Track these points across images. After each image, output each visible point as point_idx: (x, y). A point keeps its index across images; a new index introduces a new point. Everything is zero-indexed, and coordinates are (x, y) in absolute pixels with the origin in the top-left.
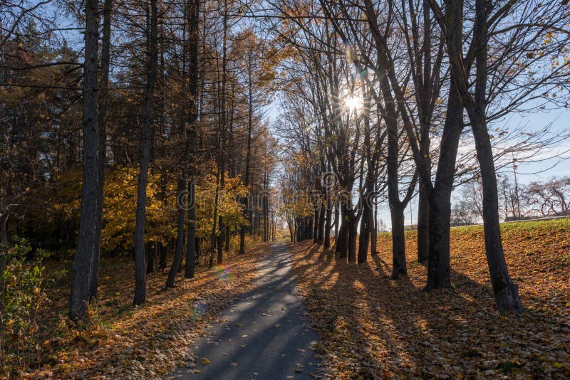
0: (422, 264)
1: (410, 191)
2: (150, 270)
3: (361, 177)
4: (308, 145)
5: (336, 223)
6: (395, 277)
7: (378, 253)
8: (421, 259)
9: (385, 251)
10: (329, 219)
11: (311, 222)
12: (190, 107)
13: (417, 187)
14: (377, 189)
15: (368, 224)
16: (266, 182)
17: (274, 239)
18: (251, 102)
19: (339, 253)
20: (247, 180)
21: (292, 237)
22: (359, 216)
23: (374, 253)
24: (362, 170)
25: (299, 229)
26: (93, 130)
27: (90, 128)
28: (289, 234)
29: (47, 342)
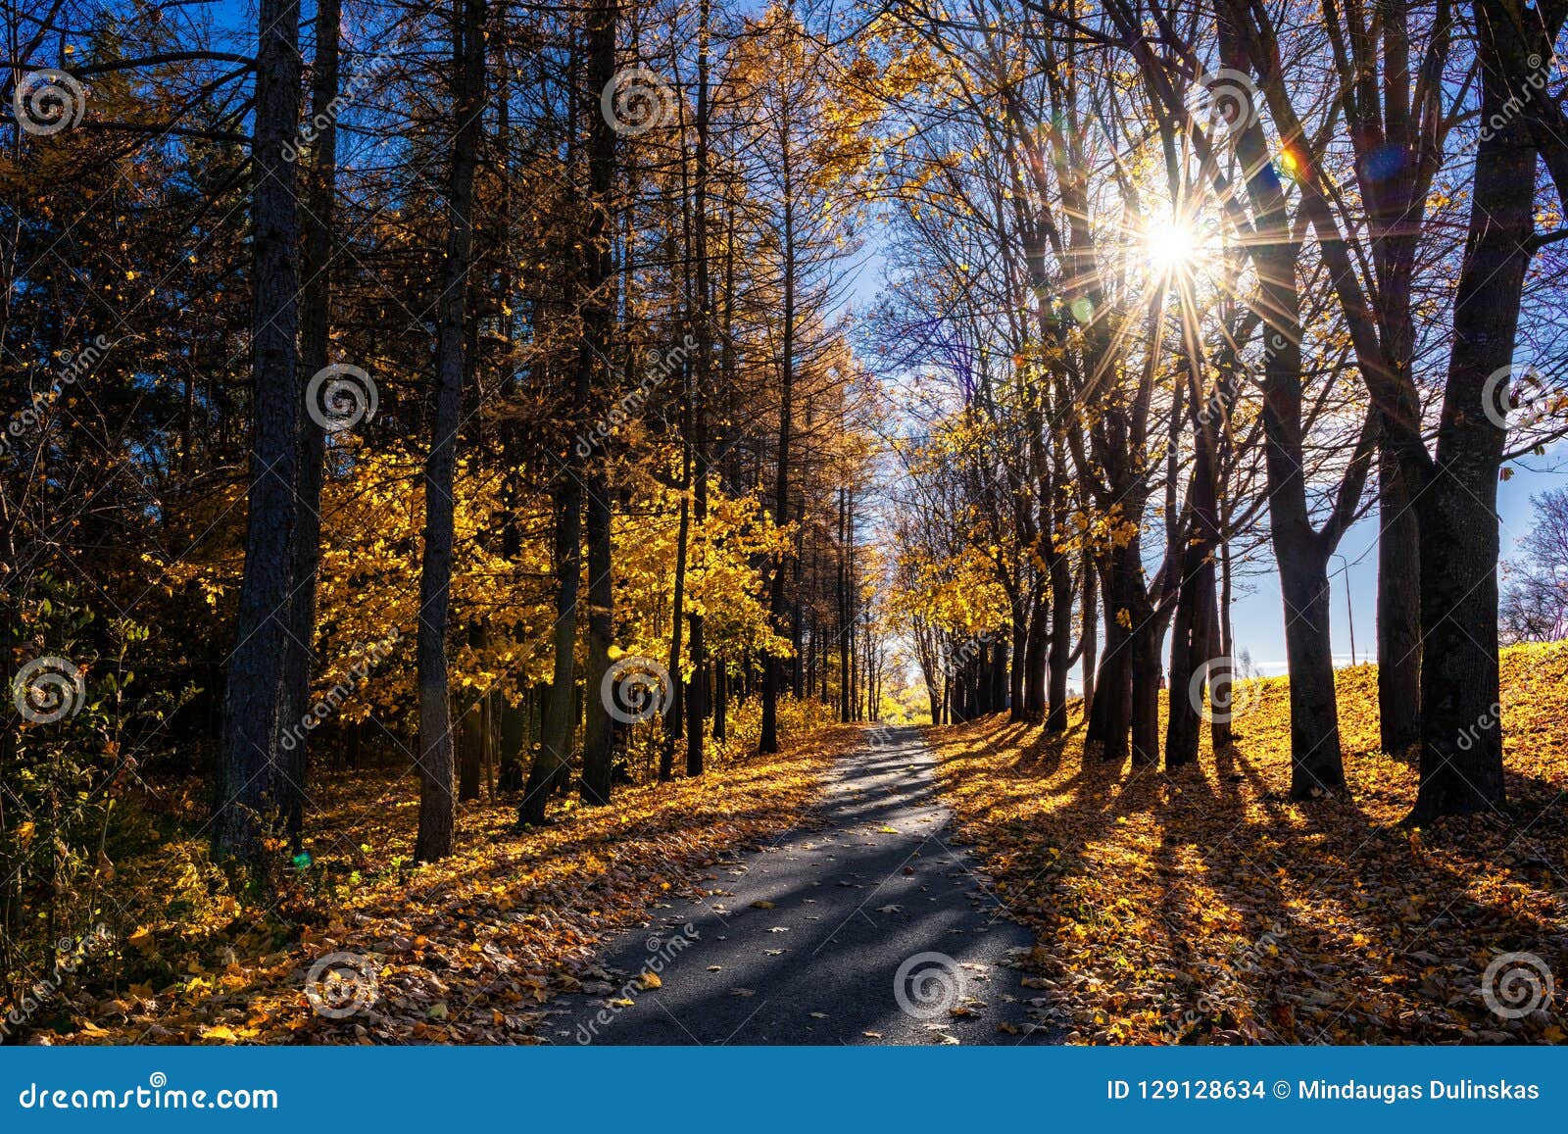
0: (1397, 757)
1: (1349, 490)
2: (469, 791)
3: (1171, 483)
4: (986, 386)
5: (1087, 645)
6: (1299, 793)
7: (1239, 738)
8: (1393, 742)
9: (1261, 731)
10: (1061, 637)
11: (1001, 651)
12: (595, 232)
13: (1373, 474)
14: (1228, 514)
15: (1200, 634)
16: (845, 521)
17: (874, 717)
18: (790, 246)
19: (1099, 745)
20: (782, 504)
21: (935, 713)
22: (1165, 611)
23: (1224, 737)
24: (1172, 461)
25: (959, 684)
26: (285, 265)
27: (276, 261)
28: (926, 704)
29: (142, 932)
